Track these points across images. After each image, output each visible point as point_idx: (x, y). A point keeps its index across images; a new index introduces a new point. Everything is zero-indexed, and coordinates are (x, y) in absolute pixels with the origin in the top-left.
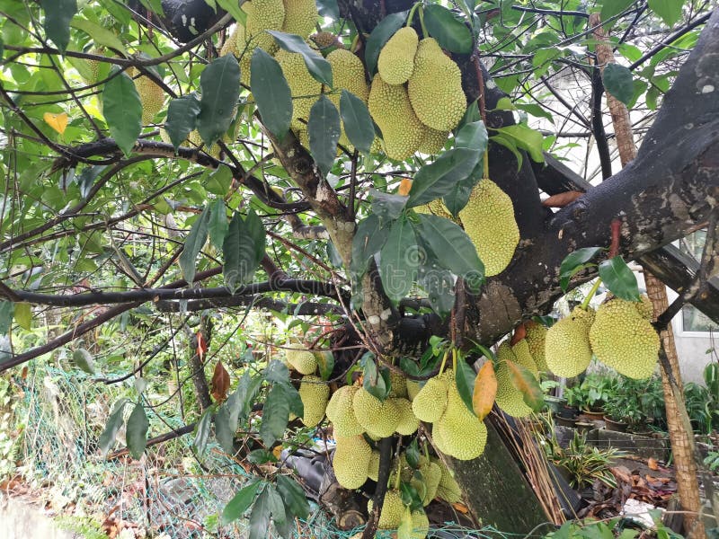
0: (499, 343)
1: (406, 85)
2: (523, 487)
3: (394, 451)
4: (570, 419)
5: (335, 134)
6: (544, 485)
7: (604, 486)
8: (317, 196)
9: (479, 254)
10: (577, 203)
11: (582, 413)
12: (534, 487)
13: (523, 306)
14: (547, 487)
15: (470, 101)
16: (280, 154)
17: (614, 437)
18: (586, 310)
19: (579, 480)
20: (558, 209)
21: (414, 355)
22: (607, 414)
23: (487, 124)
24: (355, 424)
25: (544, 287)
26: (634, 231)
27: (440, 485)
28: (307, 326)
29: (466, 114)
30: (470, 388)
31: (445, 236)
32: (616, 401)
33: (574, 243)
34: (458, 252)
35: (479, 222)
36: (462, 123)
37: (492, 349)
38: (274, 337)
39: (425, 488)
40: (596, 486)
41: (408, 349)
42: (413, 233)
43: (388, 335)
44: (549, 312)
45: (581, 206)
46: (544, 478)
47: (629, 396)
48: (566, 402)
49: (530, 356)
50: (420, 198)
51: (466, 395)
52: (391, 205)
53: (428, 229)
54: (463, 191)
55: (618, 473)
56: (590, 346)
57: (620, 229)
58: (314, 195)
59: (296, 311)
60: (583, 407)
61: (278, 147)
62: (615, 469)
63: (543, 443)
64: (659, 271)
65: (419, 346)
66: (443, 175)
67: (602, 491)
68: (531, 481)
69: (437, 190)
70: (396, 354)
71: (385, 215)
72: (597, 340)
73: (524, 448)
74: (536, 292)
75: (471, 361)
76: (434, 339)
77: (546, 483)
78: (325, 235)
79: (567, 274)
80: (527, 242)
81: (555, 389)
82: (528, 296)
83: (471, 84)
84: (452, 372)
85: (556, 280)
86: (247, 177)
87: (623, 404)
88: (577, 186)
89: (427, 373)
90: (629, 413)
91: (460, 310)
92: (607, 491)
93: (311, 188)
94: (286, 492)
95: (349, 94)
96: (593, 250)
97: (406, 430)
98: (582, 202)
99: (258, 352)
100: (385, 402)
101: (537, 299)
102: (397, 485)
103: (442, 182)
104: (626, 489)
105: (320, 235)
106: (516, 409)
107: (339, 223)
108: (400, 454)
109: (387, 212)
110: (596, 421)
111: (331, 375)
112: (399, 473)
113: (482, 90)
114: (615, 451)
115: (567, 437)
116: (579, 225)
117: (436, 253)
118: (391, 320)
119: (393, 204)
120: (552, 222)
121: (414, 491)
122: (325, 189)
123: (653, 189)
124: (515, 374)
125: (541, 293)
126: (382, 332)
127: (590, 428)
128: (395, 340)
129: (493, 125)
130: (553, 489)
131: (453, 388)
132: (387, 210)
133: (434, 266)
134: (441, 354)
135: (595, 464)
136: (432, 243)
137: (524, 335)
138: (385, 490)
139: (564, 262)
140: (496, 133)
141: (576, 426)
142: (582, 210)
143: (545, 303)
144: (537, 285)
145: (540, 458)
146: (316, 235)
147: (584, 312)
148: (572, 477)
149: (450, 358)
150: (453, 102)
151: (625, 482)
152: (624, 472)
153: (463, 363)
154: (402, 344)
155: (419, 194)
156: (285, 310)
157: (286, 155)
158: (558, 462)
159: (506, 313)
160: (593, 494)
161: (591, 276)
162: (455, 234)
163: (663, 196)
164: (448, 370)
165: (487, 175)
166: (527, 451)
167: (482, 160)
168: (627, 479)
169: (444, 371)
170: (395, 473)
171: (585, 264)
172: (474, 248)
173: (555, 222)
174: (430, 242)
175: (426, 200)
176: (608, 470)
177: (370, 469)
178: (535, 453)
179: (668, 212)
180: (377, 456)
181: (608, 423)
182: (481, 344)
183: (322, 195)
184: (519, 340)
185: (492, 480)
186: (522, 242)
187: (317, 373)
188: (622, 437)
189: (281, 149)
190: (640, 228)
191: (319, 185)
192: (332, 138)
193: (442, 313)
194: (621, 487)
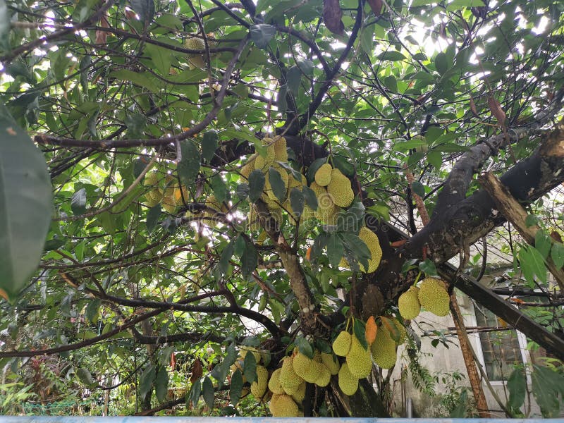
1: (326, 187)
8: (278, 241)
13: (385, 298)
15: (355, 195)
23: (364, 205)
25: (395, 285)
26: (432, 251)
29: (354, 199)
33: (406, 258)
36: (352, 203)
57: (426, 251)
64: (449, 278)
74: (391, 288)
80: (385, 261)
82: (387, 291)
83: (355, 188)
85: (400, 281)
88: (405, 238)
93: (275, 236)
96: (415, 260)
97: (323, 382)
100: (313, 360)
101: (392, 294)
107: (289, 256)
113: (360, 191)
116: (408, 251)
122: (282, 238)
123: (438, 232)
124: (385, 323)
125: (393, 289)
126: (310, 317)
129: (366, 205)
140: (368, 209)
144: (391, 284)
147: (415, 288)
163: (442, 234)
165: (366, 225)
179: (445, 241)
183: (281, 241)
186: (383, 261)
187: (261, 363)
190: (435, 250)
191: (280, 236)
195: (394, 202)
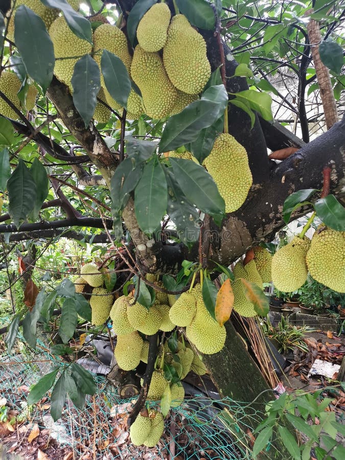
0: (234, 264)
1: (160, 53)
2: (251, 364)
3: (160, 341)
4: (279, 307)
5: (95, 87)
6: (264, 354)
7: (300, 351)
8: (94, 150)
9: (221, 194)
10: (296, 154)
11: (285, 302)
12: (256, 355)
13: (253, 235)
14: (265, 354)
15: (213, 69)
16: (62, 114)
17: (306, 318)
18: (303, 239)
19: (285, 348)
20: (280, 161)
21: (172, 273)
22: (300, 303)
23: (228, 90)
24: (128, 325)
25: (269, 221)
26: (340, 176)
27: (192, 363)
28: (104, 251)
29: (210, 79)
30: (214, 300)
31: (191, 177)
32: (307, 295)
33: (293, 187)
34: (202, 190)
35: (220, 168)
36: (207, 86)
37: (230, 267)
38: (83, 257)
39: (182, 368)
40: (295, 352)
41: (168, 269)
42: (163, 173)
43: (152, 259)
44: (272, 240)
45: (299, 157)
46: (263, 348)
47: (316, 292)
48: (276, 296)
49: (256, 272)
50: (171, 144)
51: (210, 306)
52: (143, 149)
53: (176, 170)
54: (207, 141)
55: (309, 342)
56: (307, 267)
57: (330, 175)
58: (91, 149)
59: (91, 240)
60: (286, 299)
61: (59, 108)
62: (307, 340)
63: (261, 324)
65: (176, 266)
66: (189, 125)
67: (299, 355)
68: (254, 351)
69: (184, 137)
70: (159, 273)
71: (137, 157)
72: (313, 263)
73: (250, 329)
74: (264, 224)
75: (214, 277)
76: (186, 263)
77: (264, 352)
78: (103, 182)
79: (289, 211)
80: (258, 186)
81: (268, 288)
82: (257, 228)
83: (214, 56)
84: (200, 286)
85: (278, 215)
86: (35, 134)
87: (312, 297)
88: (295, 143)
89: (181, 287)
90: (315, 302)
91: (206, 240)
92: (302, 354)
93: (88, 143)
94: (79, 377)
95: (109, 54)
96: (309, 191)
97: (166, 328)
98: (300, 154)
99: (74, 267)
100: (151, 309)
101: (264, 230)
102: (161, 366)
103: (190, 130)
104: (314, 353)
105: (99, 182)
106: (247, 311)
107: (112, 171)
108: (164, 343)
109: (139, 154)
110: (294, 308)
111: (115, 287)
112: (163, 357)
113: (224, 60)
114: (307, 328)
115: (277, 319)
116: (298, 172)
117: (183, 191)
118: (155, 247)
119: (145, 147)
120: (276, 171)
121: (174, 370)
122: (100, 145)
124: (248, 290)
125: (267, 226)
126: (148, 256)
127: (291, 312)
128: (158, 263)
129: (232, 91)
130: (269, 356)
131: (200, 301)
132: (140, 152)
133: (183, 202)
134: (192, 273)
135: (295, 337)
136: (180, 183)
137: (253, 257)
138: (153, 370)
139: (287, 201)
140: (234, 97)
141: (282, 311)
142: (300, 160)
143: (269, 234)
144: (264, 220)
145: (261, 335)
146: (96, 182)
147: (302, 241)
148: (280, 346)
149: (198, 277)
150: (200, 68)
151: (314, 348)
152: (312, 341)
153: (208, 280)
154: (164, 265)
155: (169, 141)
156: (83, 240)
157: (66, 115)
158: (271, 337)
159: (240, 241)
160: (294, 357)
161: (305, 212)
162: (200, 175)
164: (197, 286)
165: (227, 131)
166: (252, 331)
167: (223, 117)
168: (315, 346)
169: (194, 287)
170: (160, 357)
171: (303, 202)
172: (215, 186)
173: (278, 171)
174: (178, 182)
175: (175, 146)
176: (303, 340)
177: (142, 355)
178: (257, 332)
180: (147, 345)
181: (302, 309)
182: (221, 265)
183: (98, 150)
184: (250, 261)
185: (229, 361)
186: (254, 186)
187: (104, 286)
188: (310, 318)
189: (61, 110)
191: (95, 142)
192: (93, 90)
193: (188, 243)
194: (311, 351)
195: (282, 75)
